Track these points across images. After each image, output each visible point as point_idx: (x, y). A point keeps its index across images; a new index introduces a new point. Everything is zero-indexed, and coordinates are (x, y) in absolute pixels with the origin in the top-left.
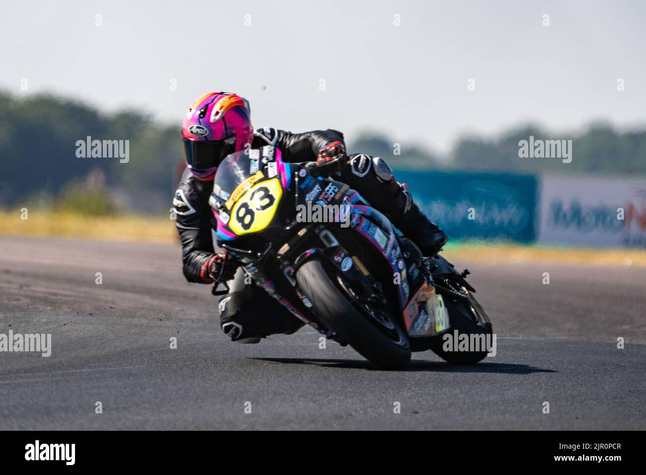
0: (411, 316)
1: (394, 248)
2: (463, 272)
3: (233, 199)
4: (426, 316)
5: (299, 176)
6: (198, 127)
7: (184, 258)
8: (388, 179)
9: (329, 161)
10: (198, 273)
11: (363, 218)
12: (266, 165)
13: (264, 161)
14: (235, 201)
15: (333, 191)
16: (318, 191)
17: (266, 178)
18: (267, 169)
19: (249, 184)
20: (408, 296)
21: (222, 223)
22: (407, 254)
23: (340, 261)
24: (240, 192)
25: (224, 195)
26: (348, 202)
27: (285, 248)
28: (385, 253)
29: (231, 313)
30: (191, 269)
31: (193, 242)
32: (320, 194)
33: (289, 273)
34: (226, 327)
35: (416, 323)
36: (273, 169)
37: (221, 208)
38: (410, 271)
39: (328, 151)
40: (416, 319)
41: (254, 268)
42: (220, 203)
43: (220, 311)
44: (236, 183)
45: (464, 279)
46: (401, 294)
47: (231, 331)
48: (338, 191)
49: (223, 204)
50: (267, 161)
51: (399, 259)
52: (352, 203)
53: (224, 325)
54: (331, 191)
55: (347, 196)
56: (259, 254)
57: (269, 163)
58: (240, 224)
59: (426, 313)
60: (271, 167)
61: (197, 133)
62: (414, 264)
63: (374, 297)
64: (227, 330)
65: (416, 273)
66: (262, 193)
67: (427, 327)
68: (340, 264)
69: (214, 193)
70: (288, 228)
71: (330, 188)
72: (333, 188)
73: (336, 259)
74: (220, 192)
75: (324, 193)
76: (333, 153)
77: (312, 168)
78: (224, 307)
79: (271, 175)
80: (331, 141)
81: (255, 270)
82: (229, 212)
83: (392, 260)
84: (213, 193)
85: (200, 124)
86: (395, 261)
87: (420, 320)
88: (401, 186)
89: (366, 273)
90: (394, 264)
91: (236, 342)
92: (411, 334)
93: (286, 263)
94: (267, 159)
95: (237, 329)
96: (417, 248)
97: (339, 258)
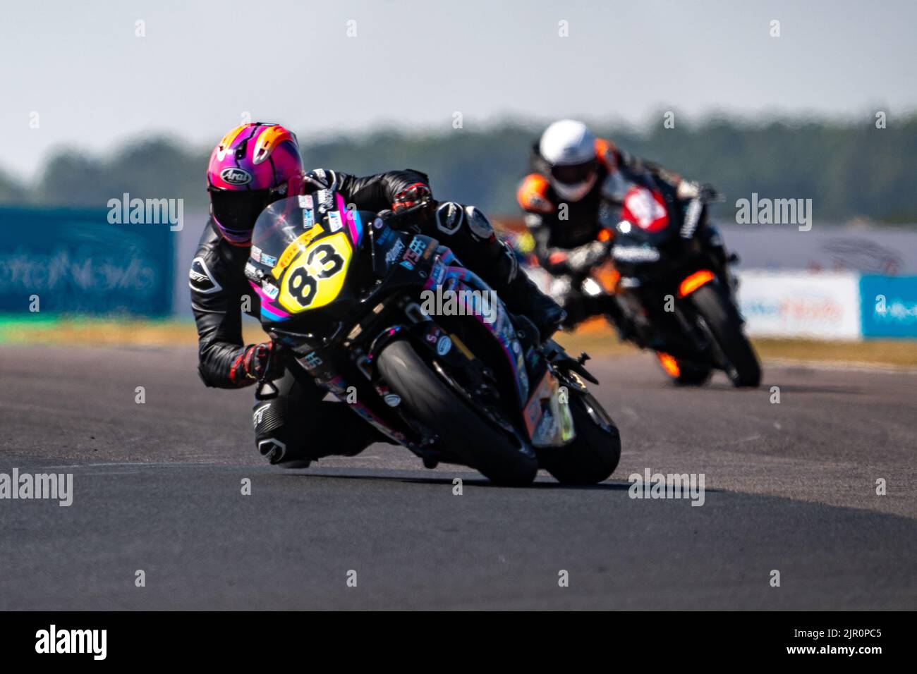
0: (533, 419)
1: (505, 324)
2: (580, 356)
3: (282, 265)
4: (550, 419)
5: (373, 228)
6: (235, 172)
7: (202, 353)
8: (486, 237)
9: (410, 207)
10: (224, 372)
11: (463, 284)
12: (326, 214)
13: (322, 210)
14: (285, 267)
15: (420, 247)
16: (401, 247)
17: (327, 232)
18: (327, 220)
19: (303, 241)
20: (527, 390)
21: (268, 299)
22: (521, 333)
23: (435, 341)
24: (291, 254)
25: (267, 260)
26: (440, 263)
27: (357, 330)
28: (495, 331)
29: (270, 426)
30: (212, 368)
31: (216, 331)
32: (403, 252)
33: (364, 364)
34: (263, 445)
35: (540, 427)
36: (335, 221)
37: (264, 278)
38: (527, 357)
39: (408, 194)
40: (540, 422)
41: (316, 358)
42: (263, 271)
43: (255, 423)
44: (284, 242)
45: (582, 366)
46: (520, 388)
47: (270, 452)
48: (426, 248)
49: (266, 273)
50: (325, 210)
51: (513, 339)
52: (446, 264)
53: (262, 443)
54: (417, 248)
55: (439, 254)
56: (325, 339)
57: (329, 213)
58: (296, 298)
59: (551, 414)
60: (332, 217)
61: (235, 179)
62: (532, 347)
63: (484, 389)
64: (265, 449)
65: (535, 359)
66: (324, 254)
67: (553, 432)
68: (434, 345)
69: (253, 259)
70: (363, 301)
71: (416, 244)
72: (419, 243)
73: (430, 338)
74: (261, 256)
75: (408, 251)
76: (415, 196)
77: (387, 217)
78: (260, 418)
79: (333, 229)
80: (411, 182)
81: (318, 361)
82: (277, 283)
83: (505, 341)
84: (250, 258)
85: (239, 167)
86: (509, 342)
87: (544, 424)
88: (503, 245)
89: (470, 356)
90: (507, 346)
91: (277, 466)
92: (535, 442)
93: (359, 351)
94: (325, 207)
95: (279, 449)
96: (533, 325)
97: (433, 337)
